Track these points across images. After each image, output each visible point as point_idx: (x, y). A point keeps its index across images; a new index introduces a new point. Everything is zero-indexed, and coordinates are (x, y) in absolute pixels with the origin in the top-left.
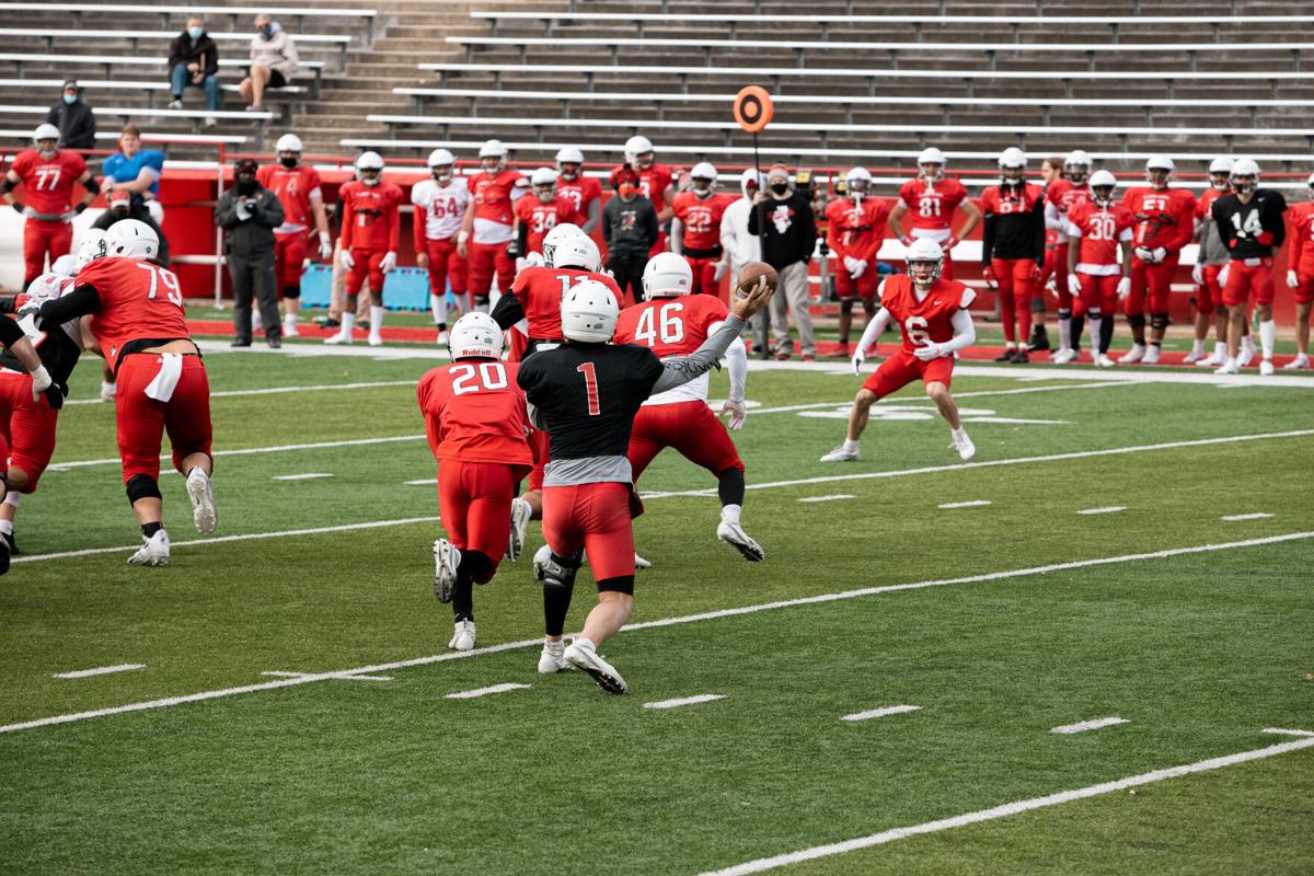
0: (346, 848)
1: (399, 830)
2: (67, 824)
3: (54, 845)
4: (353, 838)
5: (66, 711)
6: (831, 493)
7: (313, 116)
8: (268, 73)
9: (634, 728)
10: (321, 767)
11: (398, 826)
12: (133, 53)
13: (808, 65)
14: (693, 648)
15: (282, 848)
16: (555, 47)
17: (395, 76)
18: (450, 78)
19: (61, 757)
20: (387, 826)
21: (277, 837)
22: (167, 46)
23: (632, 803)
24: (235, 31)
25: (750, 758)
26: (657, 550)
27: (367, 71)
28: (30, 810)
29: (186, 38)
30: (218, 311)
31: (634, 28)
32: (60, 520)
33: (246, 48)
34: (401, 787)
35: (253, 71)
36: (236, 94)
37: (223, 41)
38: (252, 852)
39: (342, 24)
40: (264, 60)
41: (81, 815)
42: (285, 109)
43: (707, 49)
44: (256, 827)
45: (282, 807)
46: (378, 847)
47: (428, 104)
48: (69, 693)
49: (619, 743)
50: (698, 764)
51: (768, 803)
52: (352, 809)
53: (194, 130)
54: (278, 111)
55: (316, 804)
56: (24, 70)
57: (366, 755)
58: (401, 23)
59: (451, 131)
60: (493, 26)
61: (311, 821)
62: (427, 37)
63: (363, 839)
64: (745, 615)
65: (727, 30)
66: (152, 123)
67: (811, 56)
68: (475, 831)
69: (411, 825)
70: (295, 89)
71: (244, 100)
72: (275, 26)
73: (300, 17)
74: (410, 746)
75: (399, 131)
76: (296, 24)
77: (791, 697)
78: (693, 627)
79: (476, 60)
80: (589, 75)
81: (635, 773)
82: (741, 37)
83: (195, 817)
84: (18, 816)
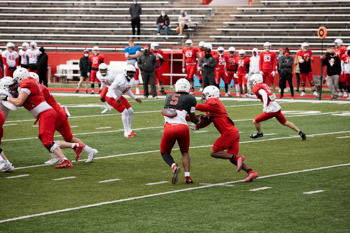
0: (229, 230)
1: (243, 226)
2: (156, 223)
3: (153, 229)
4: (231, 228)
5: (150, 194)
6: (345, 136)
7: (195, 37)
8: (184, 25)
9: (302, 199)
10: (219, 209)
11: (242, 225)
12: (148, 21)
13: (329, 21)
14: (314, 178)
15: (212, 230)
16: (260, 17)
17: (217, 25)
18: (231, 26)
19: (151, 206)
20: (240, 225)
21: (211, 227)
22: (156, 19)
23: (305, 219)
24: (175, 14)
25: (335, 208)
26: (299, 151)
27: (210, 24)
28: (146, 219)
29: (161, 16)
30: (171, 88)
31: (281, 12)
32: (140, 143)
33: (177, 19)
34: (242, 214)
35: (180, 25)
36: (175, 31)
37: (171, 17)
38: (205, 231)
39: (203, 12)
40: (182, 22)
41: (159, 221)
42: (188, 35)
43: (301, 17)
44: (205, 224)
45: (211, 219)
46: (238, 230)
47: (226, 33)
48: (151, 189)
49: (298, 203)
50: (321, 209)
51: (342, 220)
52: (229, 220)
53: (164, 41)
54: (187, 35)
55: (220, 219)
56: (120, 26)
57: (231, 206)
58: (218, 11)
59: (232, 40)
60: (243, 12)
61: (219, 223)
62: (226, 15)
63: (234, 228)
64: (327, 169)
65: (306, 12)
66: (153, 39)
67: (330, 18)
68: (263, 226)
69: (246, 225)
70: (191, 29)
71: (177, 33)
72: (186, 13)
73: (192, 10)
74: (242, 203)
75: (218, 40)
76: (190, 12)
77: (344, 191)
78: (313, 172)
79: (238, 21)
80: (269, 24)
81: (304, 211)
82: (310, 13)
83: (189, 222)
84: (143, 221)
